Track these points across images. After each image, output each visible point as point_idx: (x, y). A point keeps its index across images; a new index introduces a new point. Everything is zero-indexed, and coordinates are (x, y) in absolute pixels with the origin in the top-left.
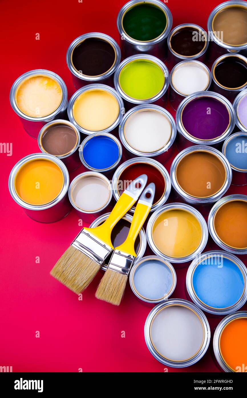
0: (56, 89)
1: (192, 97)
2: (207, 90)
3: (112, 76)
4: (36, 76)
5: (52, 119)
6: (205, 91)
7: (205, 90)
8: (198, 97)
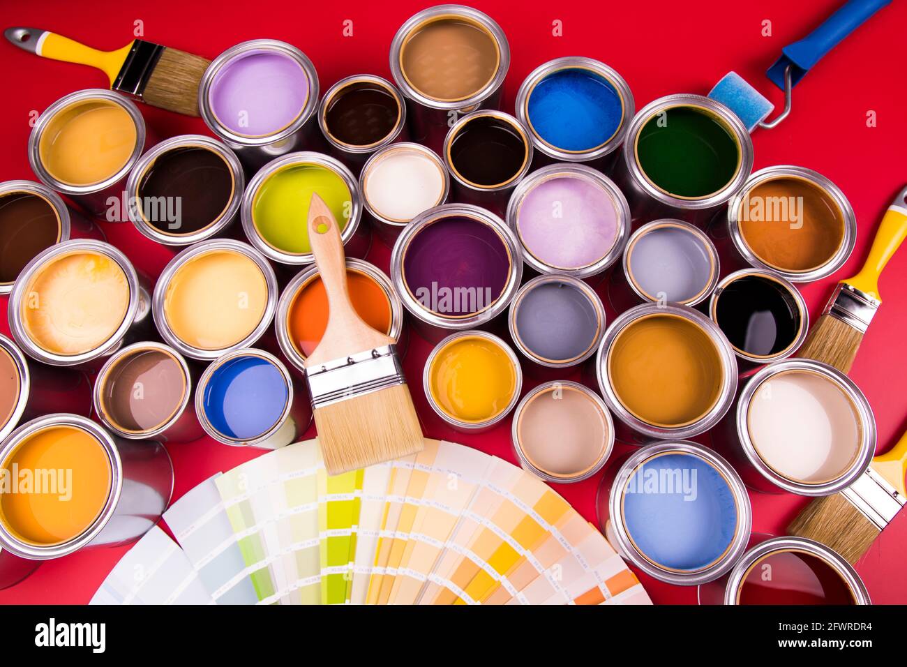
0: (115, 276)
1: (416, 224)
2: (445, 203)
3: (238, 217)
4: (62, 258)
5: (119, 347)
6: (440, 206)
7: (440, 204)
8: (429, 222)
